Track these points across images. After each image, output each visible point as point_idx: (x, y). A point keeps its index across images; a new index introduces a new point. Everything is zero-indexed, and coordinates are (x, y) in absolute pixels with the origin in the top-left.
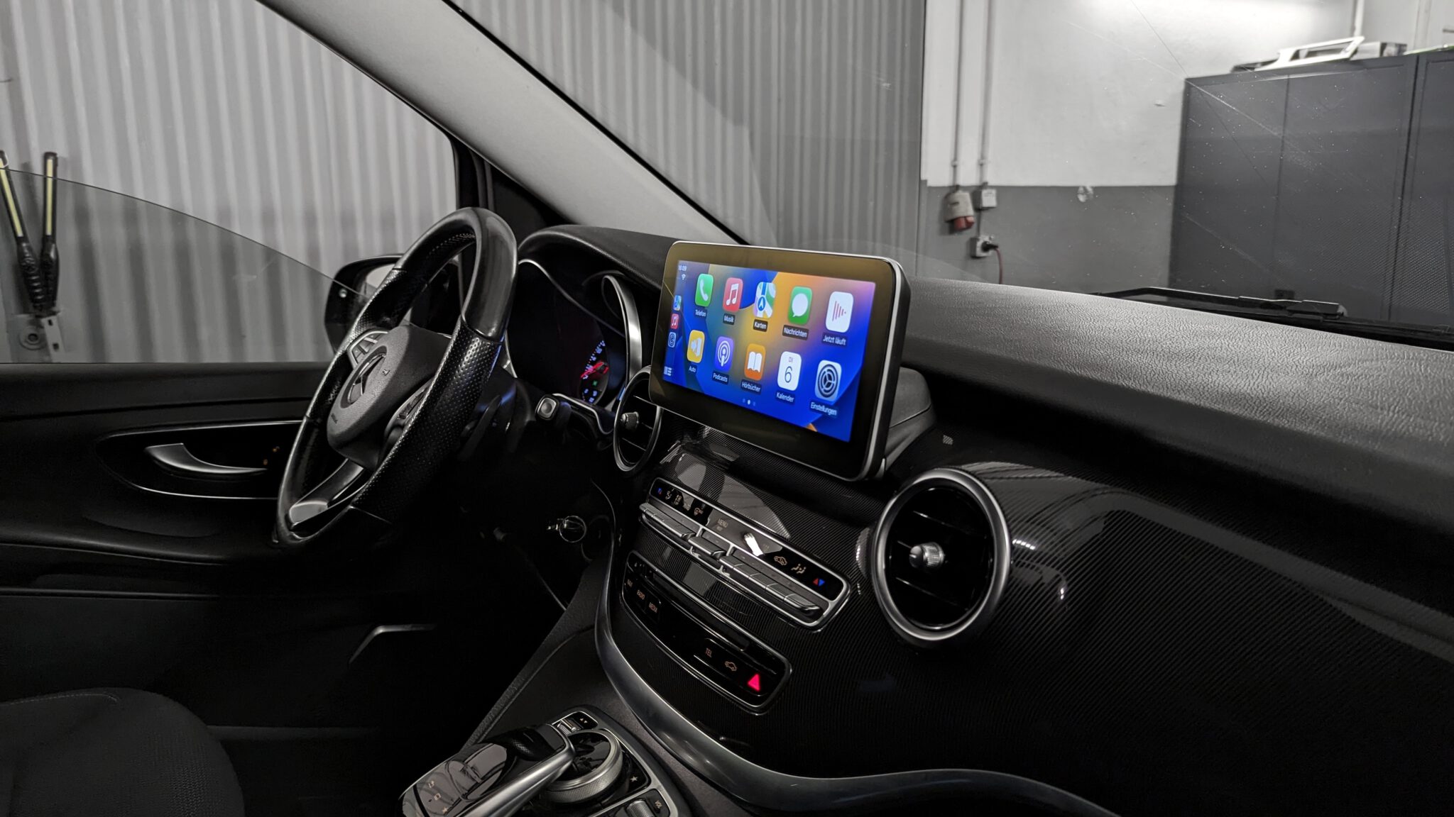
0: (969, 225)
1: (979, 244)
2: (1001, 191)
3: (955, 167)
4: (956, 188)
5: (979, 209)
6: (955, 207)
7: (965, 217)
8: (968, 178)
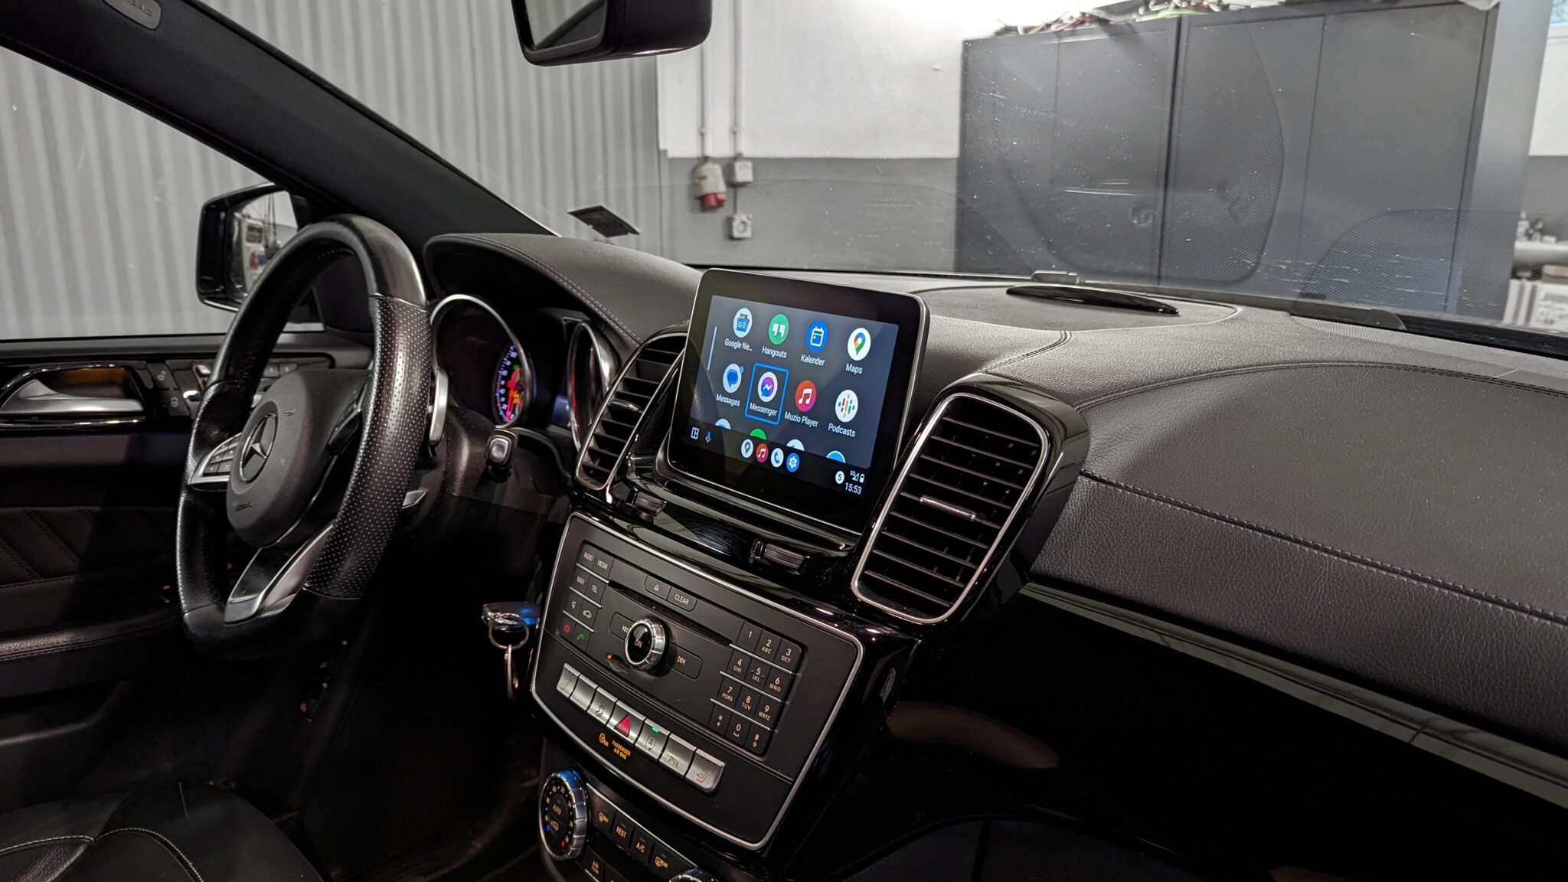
0: (720, 203)
1: (736, 224)
2: (758, 163)
3: (702, 135)
4: (705, 159)
5: (733, 185)
6: (703, 182)
7: (716, 194)
8: (719, 147)
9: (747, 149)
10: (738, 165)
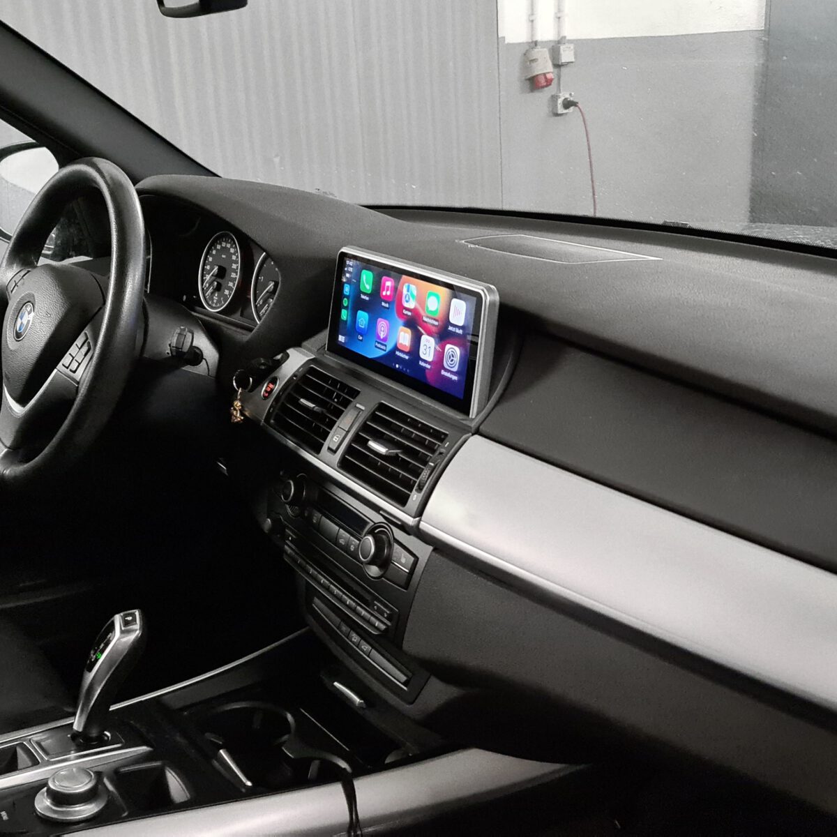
0: (549, 82)
1: (560, 101)
2: (580, 44)
3: (534, 23)
4: (536, 43)
5: (558, 66)
6: (534, 65)
7: (544, 74)
8: (546, 33)
9: (570, 33)
10: (562, 47)
